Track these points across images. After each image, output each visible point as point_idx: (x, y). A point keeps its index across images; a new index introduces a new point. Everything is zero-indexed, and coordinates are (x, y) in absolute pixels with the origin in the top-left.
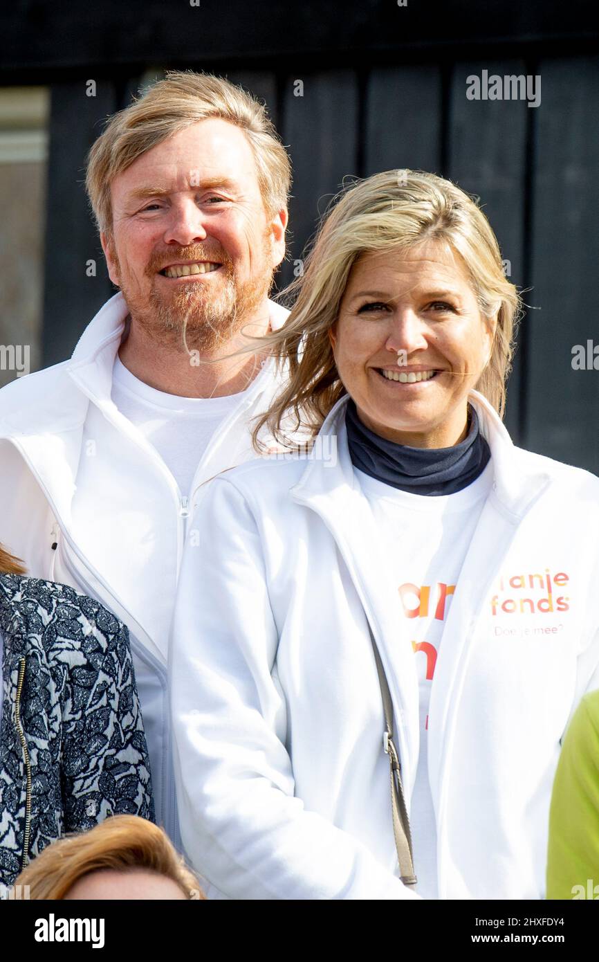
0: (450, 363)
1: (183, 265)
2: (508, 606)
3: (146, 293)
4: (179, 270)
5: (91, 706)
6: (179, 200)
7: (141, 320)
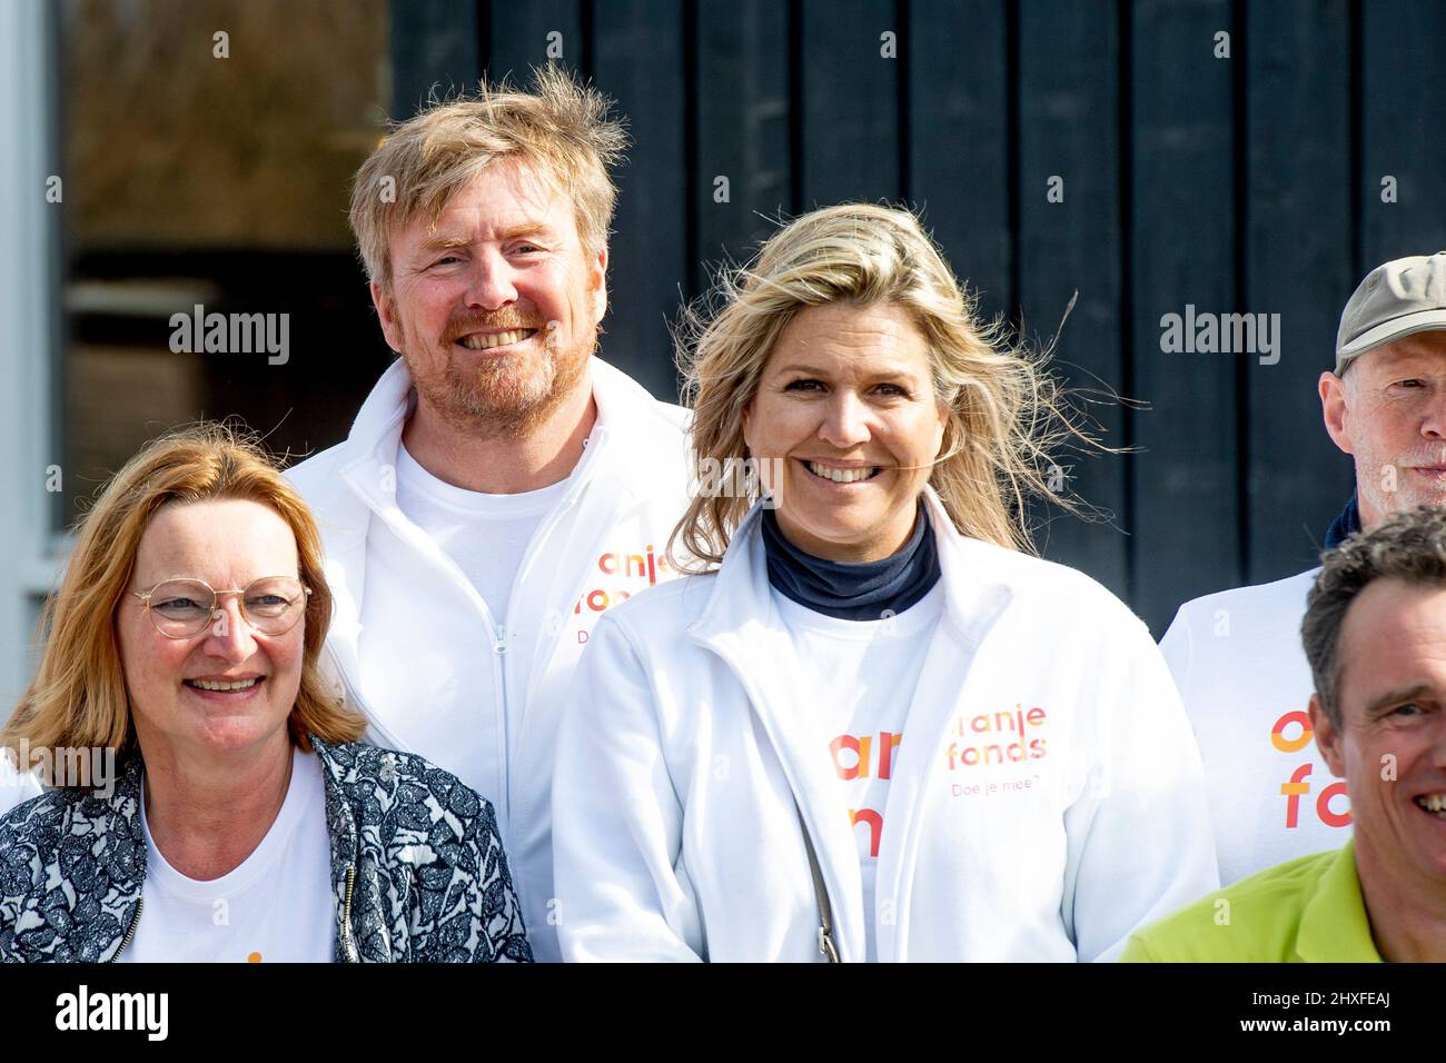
0: (896, 460)
1: (489, 333)
2: (970, 756)
3: (441, 369)
4: (484, 339)
5: (445, 914)
6: (482, 252)
7: (433, 400)
